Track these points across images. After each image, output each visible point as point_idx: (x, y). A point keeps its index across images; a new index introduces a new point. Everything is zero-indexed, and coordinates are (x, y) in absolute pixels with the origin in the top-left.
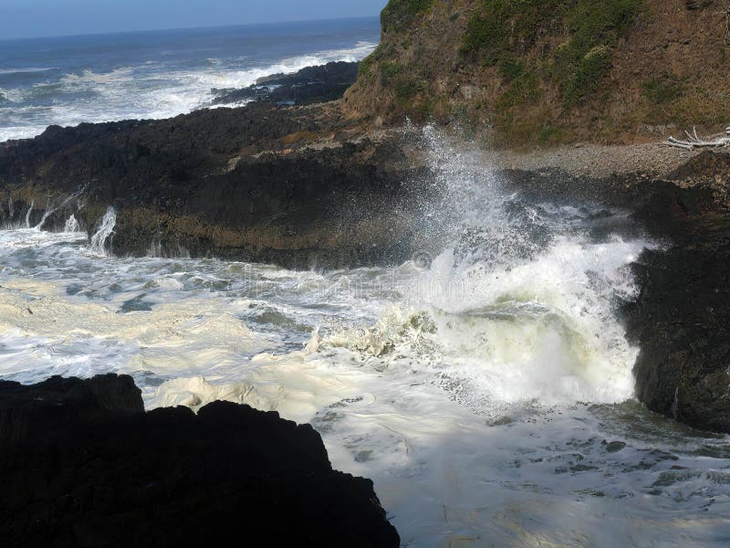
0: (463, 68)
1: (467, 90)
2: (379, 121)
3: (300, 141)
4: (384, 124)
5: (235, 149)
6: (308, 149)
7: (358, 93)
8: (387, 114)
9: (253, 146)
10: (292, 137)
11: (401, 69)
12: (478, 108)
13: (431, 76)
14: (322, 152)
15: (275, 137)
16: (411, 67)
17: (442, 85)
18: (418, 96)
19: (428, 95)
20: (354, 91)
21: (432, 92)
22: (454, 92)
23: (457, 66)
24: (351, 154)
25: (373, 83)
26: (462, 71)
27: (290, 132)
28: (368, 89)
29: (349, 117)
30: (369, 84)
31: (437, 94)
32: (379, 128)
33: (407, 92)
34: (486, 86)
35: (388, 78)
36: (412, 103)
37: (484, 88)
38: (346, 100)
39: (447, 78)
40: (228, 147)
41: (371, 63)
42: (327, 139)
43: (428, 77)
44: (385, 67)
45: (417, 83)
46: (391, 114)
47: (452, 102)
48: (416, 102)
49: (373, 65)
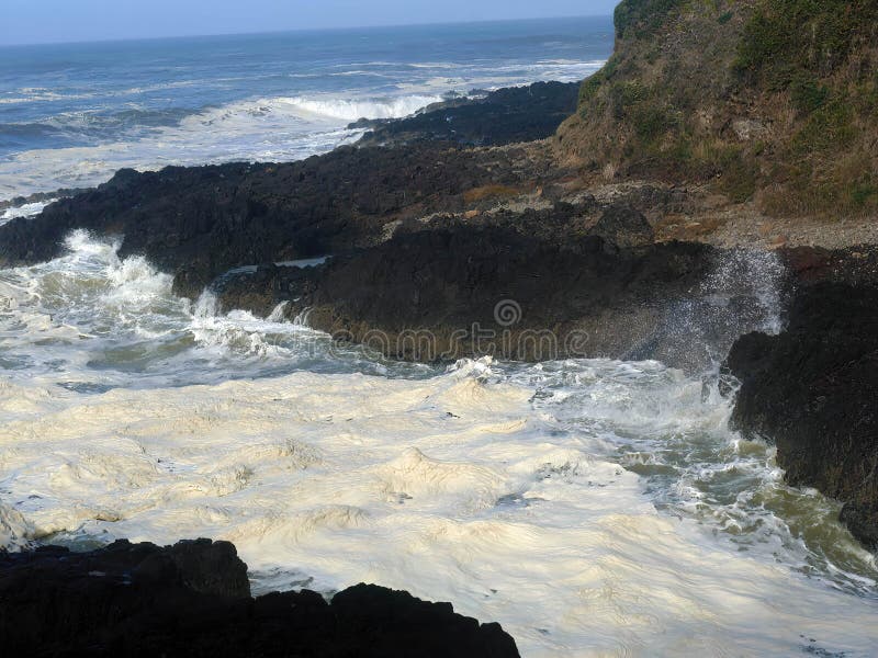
0: (737, 94)
1: (743, 128)
2: (609, 170)
3: (490, 199)
4: (617, 175)
5: (393, 209)
6: (502, 211)
7: (578, 128)
8: (622, 160)
9: (420, 205)
10: (478, 192)
11: (643, 95)
12: (758, 154)
13: (687, 105)
14: (523, 216)
15: (453, 192)
16: (659, 90)
17: (705, 118)
18: (669, 135)
19: (683, 133)
20: (572, 126)
21: (690, 130)
22: (725, 130)
23: (729, 90)
24: (566, 219)
25: (600, 114)
26: (735, 98)
27: (475, 185)
28: (593, 123)
29: (563, 164)
30: (595, 116)
31: (698, 132)
32: (609, 182)
33: (652, 127)
34: (772, 121)
35: (624, 107)
36: (659, 144)
37: (769, 125)
38: (561, 138)
39: (713, 108)
40: (382, 205)
41: (599, 83)
42: (530, 196)
43: (684, 107)
44: (618, 91)
45: (668, 115)
46: (627, 161)
47: (719, 144)
48: (666, 145)
49: (602, 88)
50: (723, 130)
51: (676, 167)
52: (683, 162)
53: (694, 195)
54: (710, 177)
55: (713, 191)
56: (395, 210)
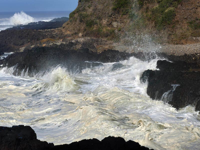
0: (114, 15)
1: (115, 24)
2: (80, 34)
3: (48, 42)
4: (82, 36)
5: (22, 44)
6: (54, 44)
7: (69, 25)
8: (84, 32)
9: (29, 43)
10: (45, 40)
11: (87, 16)
12: (119, 31)
13: (100, 19)
14: (60, 45)
15: (38, 40)
16: (91, 15)
17: (104, 22)
18: (95, 26)
19: (99, 26)
20: (67, 24)
21: (101, 25)
22: (110, 24)
23: (112, 14)
24: (71, 46)
25: (76, 21)
26: (113, 16)
27: (43, 38)
28: (73, 23)
29: (66, 33)
30: (74, 21)
31: (103, 25)
32: (80, 37)
33: (90, 24)
34: (123, 22)
35: (83, 19)
36: (93, 28)
37: (122, 23)
38: (64, 27)
39: (107, 19)
40: (19, 43)
41: (75, 13)
42: (59, 41)
43: (99, 19)
44: (81, 15)
45: (95, 21)
46: (85, 32)
47: (109, 28)
48: (95, 28)
49: (76, 14)
50: (110, 25)
51: (98, 34)
52: (100, 33)
53: (104, 41)
54: (107, 36)
55: (108, 39)
56: (22, 45)
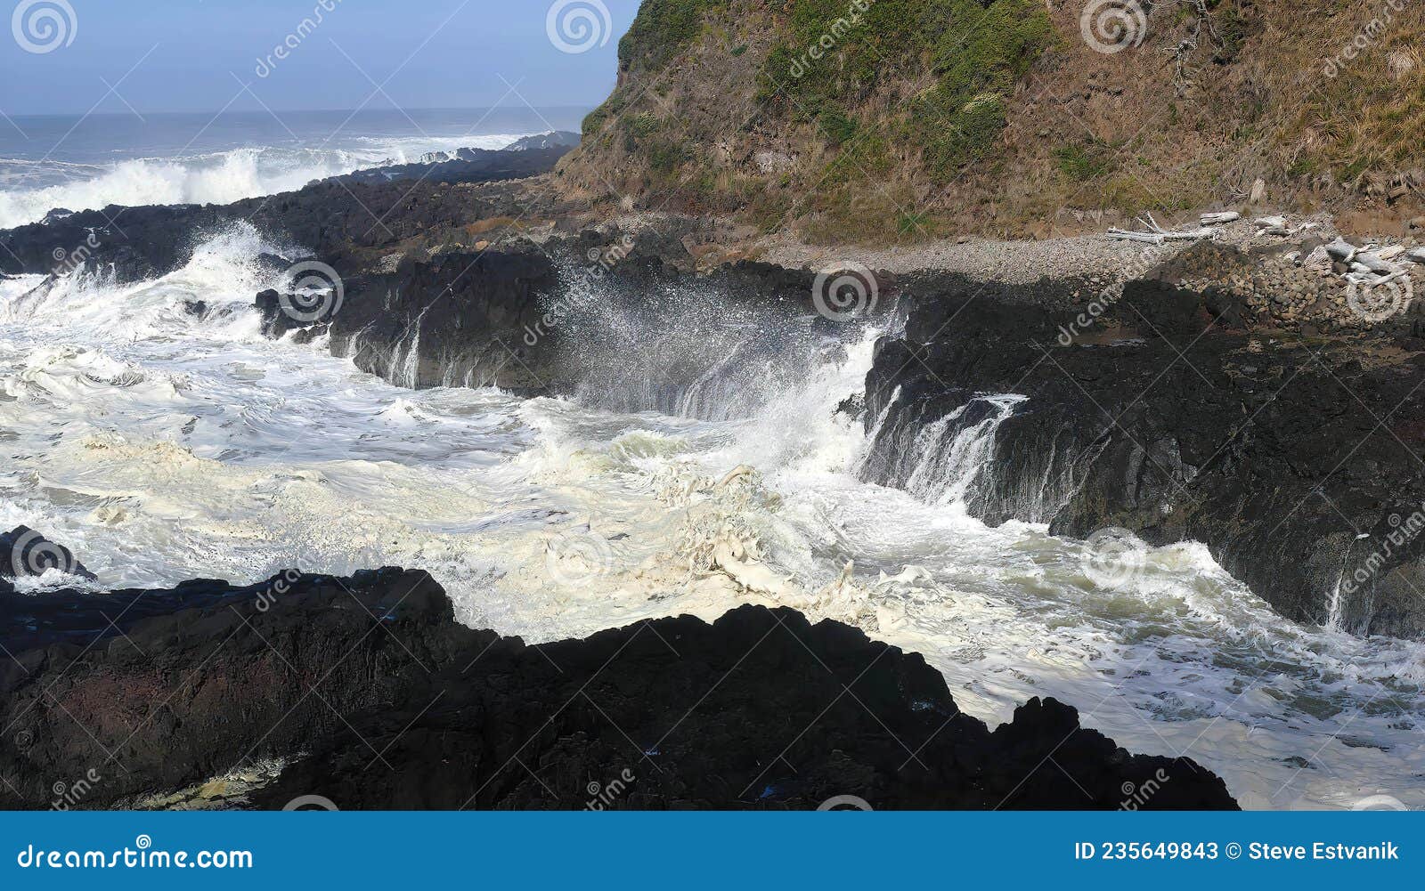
0: (761, 125)
1: (765, 159)
2: (628, 202)
3: (497, 231)
4: (636, 206)
6: (521, 240)
7: (582, 163)
8: (642, 191)
9: (421, 236)
10: (483, 224)
11: (655, 127)
12: (785, 186)
13: (706, 138)
14: (547, 245)
15: (455, 224)
16: (670, 123)
17: (724, 150)
18: (687, 166)
19: (702, 166)
20: (575, 160)
21: (709, 162)
22: (747, 161)
23: (752, 121)
25: (609, 147)
26: (759, 130)
27: (479, 217)
28: (600, 156)
29: (569, 198)
30: (602, 149)
31: (716, 163)
32: (627, 212)
33: (668, 160)
34: (798, 153)
35: (636, 139)
36: (678, 177)
37: (794, 157)
38: (561, 173)
39: (733, 140)
40: (379, 237)
41: (605, 116)
42: (541, 228)
43: (702, 139)
44: (629, 122)
45: (685, 146)
46: (647, 193)
47: (741, 176)
48: (686, 175)
49: (607, 120)
50: (745, 162)
51: (697, 199)
52: (707, 194)
53: (723, 225)
54: (735, 209)
55: (739, 221)
56: (390, 244)
